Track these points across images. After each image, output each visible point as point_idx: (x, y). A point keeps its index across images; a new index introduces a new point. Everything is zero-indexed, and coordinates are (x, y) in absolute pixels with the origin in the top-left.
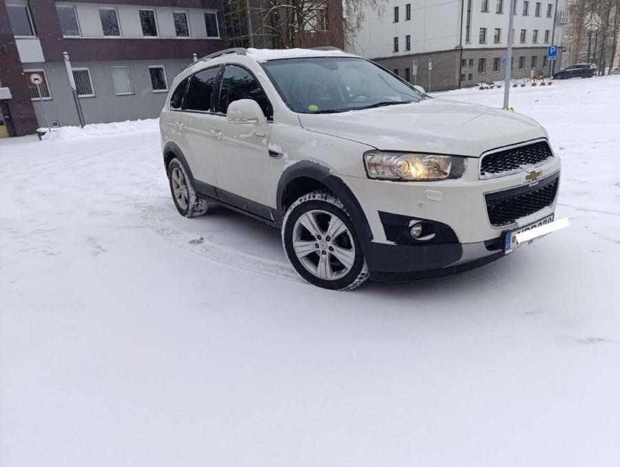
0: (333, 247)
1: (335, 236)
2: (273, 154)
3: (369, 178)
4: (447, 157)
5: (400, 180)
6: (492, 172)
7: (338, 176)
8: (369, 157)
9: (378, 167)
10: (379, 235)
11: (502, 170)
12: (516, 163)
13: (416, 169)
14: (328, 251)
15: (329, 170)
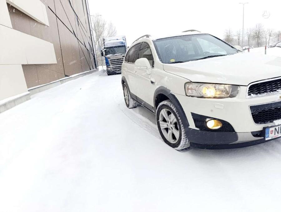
0: (173, 128)
2: (152, 82)
3: (187, 96)
4: (229, 85)
5: (202, 97)
6: (256, 94)
7: (173, 94)
8: (188, 85)
9: (192, 90)
10: (192, 125)
11: (264, 93)
12: (274, 89)
13: (210, 92)
15: (170, 91)
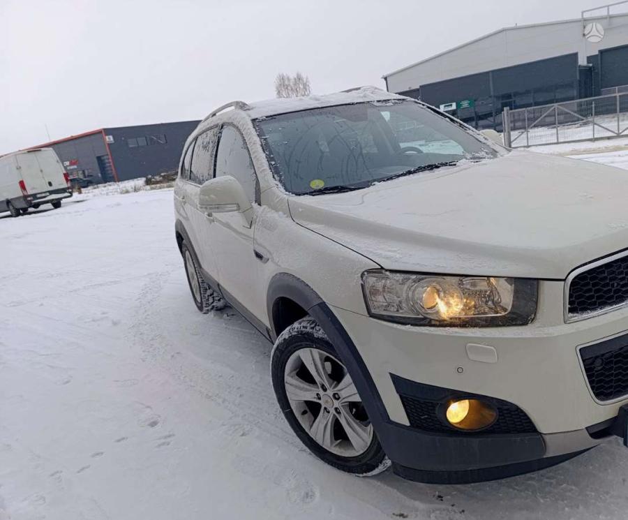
0: (342, 411)
1: (346, 400)
2: (259, 256)
3: (372, 316)
8: (372, 281)
10: (397, 413)
13: (448, 304)
14: (333, 411)
